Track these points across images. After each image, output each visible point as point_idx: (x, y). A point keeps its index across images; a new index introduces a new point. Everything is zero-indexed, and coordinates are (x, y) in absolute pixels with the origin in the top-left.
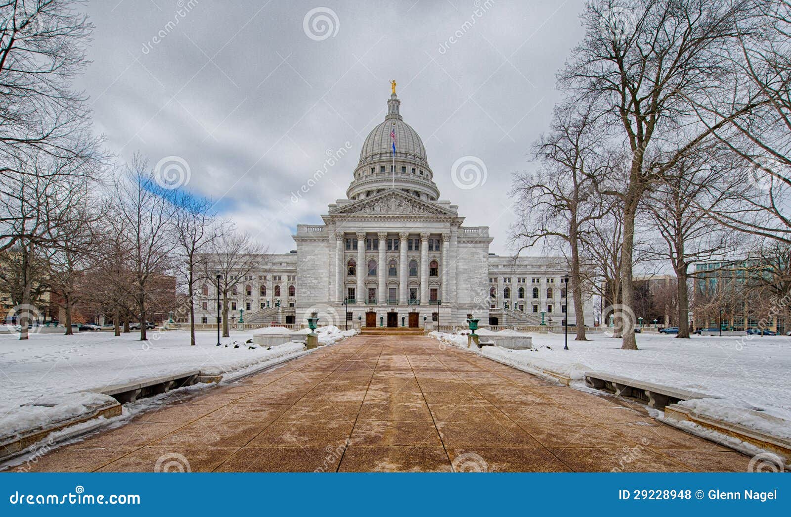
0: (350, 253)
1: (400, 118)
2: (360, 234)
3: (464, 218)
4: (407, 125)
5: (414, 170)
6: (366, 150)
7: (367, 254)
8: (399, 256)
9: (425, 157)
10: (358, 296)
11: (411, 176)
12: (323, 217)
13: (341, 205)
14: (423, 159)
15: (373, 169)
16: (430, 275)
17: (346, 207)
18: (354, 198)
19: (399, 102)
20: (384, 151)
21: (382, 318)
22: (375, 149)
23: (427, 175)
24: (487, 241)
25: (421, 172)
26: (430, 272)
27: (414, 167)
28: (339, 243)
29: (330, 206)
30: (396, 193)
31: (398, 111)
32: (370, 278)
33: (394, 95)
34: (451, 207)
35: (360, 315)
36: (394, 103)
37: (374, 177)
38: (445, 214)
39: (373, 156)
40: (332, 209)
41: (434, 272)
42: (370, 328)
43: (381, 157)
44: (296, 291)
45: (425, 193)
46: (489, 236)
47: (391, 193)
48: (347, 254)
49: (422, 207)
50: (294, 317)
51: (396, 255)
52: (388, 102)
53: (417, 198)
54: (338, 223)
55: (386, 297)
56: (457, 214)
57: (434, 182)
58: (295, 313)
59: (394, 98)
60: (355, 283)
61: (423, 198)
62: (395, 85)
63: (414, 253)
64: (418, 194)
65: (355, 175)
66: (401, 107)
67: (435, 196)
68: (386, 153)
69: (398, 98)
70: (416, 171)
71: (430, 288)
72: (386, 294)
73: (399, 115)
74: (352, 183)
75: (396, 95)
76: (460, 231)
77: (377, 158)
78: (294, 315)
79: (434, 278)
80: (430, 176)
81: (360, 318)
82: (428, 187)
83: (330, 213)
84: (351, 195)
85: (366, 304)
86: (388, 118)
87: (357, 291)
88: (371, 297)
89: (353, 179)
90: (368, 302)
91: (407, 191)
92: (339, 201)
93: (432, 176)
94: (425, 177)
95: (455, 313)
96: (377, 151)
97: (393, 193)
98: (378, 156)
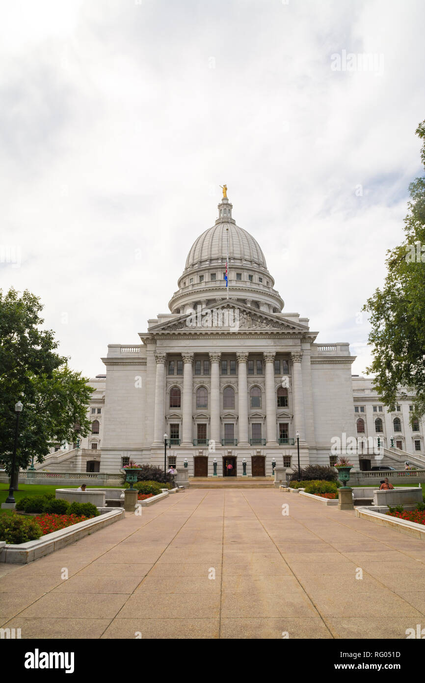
0: (174, 379)
1: (233, 222)
2: (186, 355)
3: (317, 333)
4: (240, 229)
5: (251, 277)
6: (194, 257)
7: (196, 380)
8: (237, 382)
9: (264, 263)
10: (184, 435)
11: (248, 285)
12: (140, 334)
13: (163, 321)
14: (261, 264)
15: (201, 277)
16: (279, 406)
17: (169, 322)
18: (178, 311)
19: (231, 206)
20: (214, 256)
21: (215, 465)
22: (203, 255)
23: (267, 282)
24: (350, 360)
25: (261, 280)
26: (278, 401)
27: (252, 274)
28: (160, 367)
29: (150, 322)
30: (231, 305)
31: (231, 215)
32: (200, 411)
33: (225, 198)
34: (301, 320)
35: (186, 460)
36: (226, 207)
37: (203, 286)
38: (294, 328)
39: (201, 262)
40: (153, 325)
41: (283, 400)
42: (199, 478)
43: (211, 263)
44: (101, 427)
45: (266, 304)
46: (349, 353)
47: (225, 305)
48: (169, 380)
49: (265, 321)
50: (99, 463)
51: (233, 380)
52: (219, 206)
53: (257, 309)
54: (158, 342)
55: (221, 435)
56: (308, 328)
57: (276, 290)
58: (99, 456)
59: (225, 202)
60: (179, 417)
61: (263, 309)
62: (226, 189)
63: (256, 379)
64: (257, 304)
65: (179, 284)
66: (233, 211)
67: (278, 306)
68: (218, 259)
69: (229, 202)
70: (254, 278)
71: (279, 422)
72: (221, 431)
73: (231, 219)
74: (176, 293)
75: (228, 200)
76: (313, 348)
77: (206, 265)
78: (97, 459)
79: (283, 410)
80: (270, 283)
81: (186, 465)
82: (270, 296)
83: (150, 329)
84: (175, 306)
85: (194, 445)
86: (218, 223)
87: (182, 428)
88: (202, 437)
89: (177, 289)
90: (196, 442)
91: (244, 301)
92: (160, 317)
93: (273, 283)
94: (265, 284)
95: (316, 455)
96: (206, 257)
97: (228, 305)
98: (208, 263)
